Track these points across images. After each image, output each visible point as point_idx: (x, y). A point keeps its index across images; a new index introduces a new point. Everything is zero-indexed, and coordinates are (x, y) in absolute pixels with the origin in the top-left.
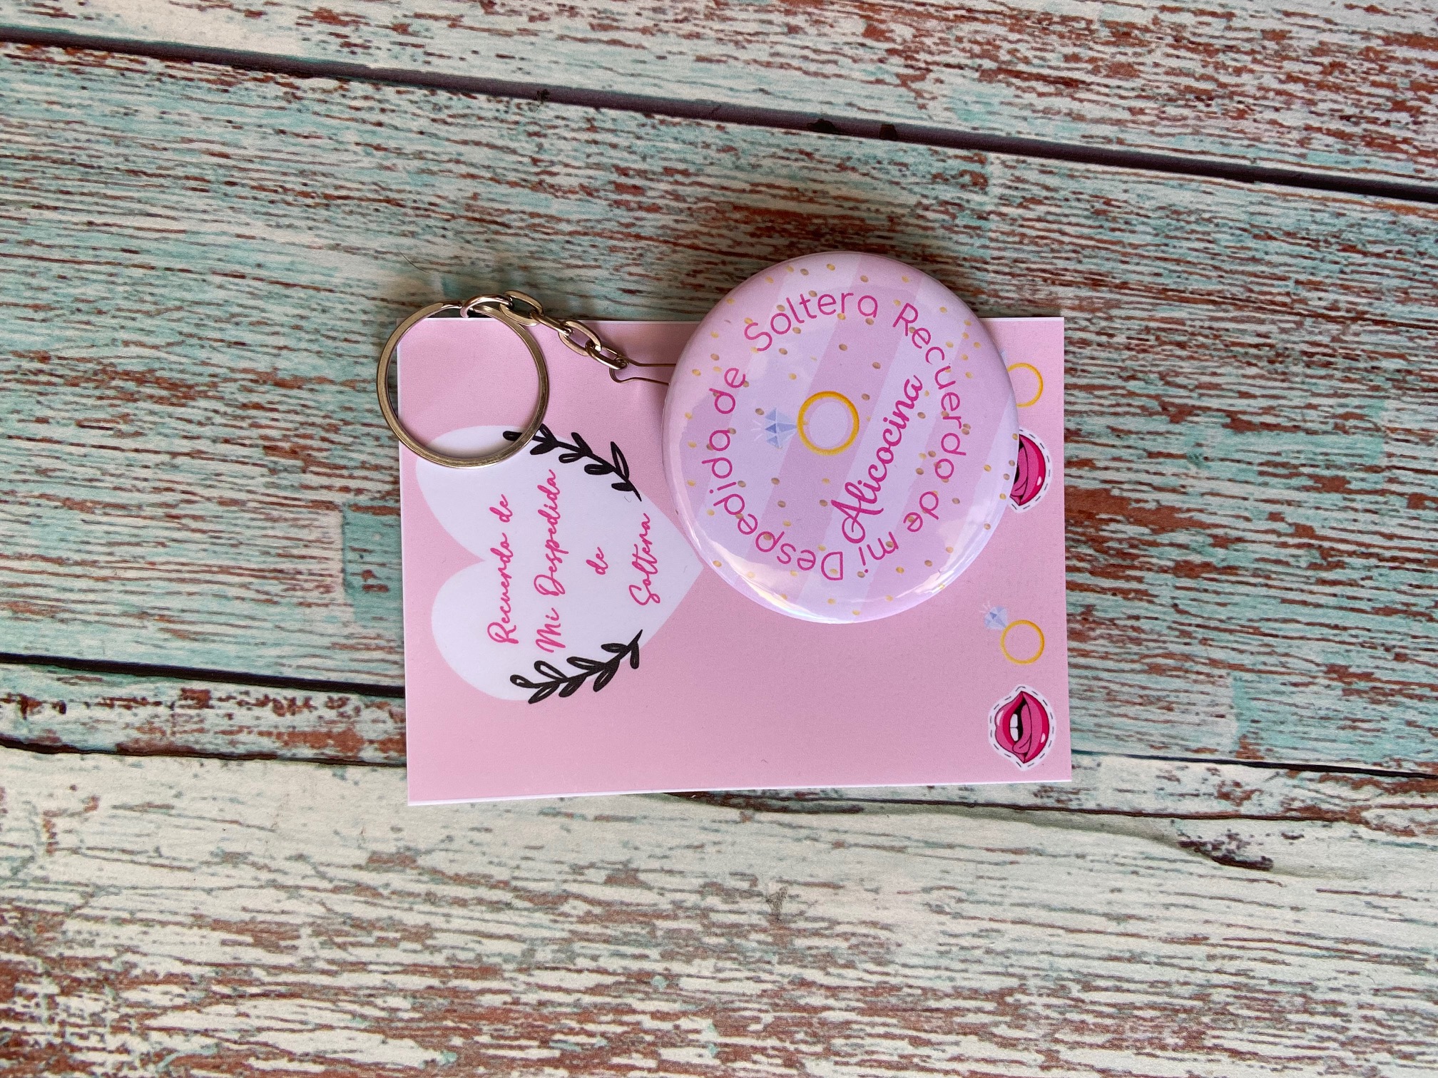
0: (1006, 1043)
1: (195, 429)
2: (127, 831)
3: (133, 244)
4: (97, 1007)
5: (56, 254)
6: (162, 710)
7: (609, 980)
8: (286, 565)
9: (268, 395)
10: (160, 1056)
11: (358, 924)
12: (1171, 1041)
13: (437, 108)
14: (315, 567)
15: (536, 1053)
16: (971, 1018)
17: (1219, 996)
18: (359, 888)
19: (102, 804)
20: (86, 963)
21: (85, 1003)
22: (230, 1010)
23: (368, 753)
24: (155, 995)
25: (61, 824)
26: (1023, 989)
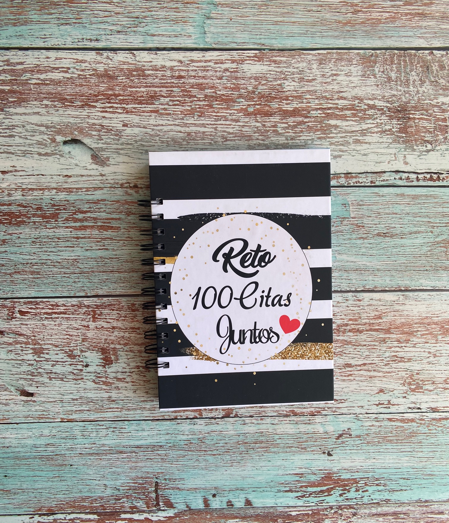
0: (224, 131)
1: (376, 229)
2: (383, 158)
3: (388, 259)
4: (386, 127)
5: (401, 256)
6: (378, 180)
7: (298, 138)
8: (359, 207)
9: (364, 236)
10: (374, 119)
11: (342, 145)
12: (193, 134)
13: (340, 288)
14: (354, 207)
15: (310, 124)
16: (232, 136)
17: (185, 143)
18: (343, 151)
19: (387, 163)
20: (388, 135)
21: (388, 127)
22: (363, 128)
23: (343, 175)
24: (376, 130)
25: (394, 159)
26: (222, 142)
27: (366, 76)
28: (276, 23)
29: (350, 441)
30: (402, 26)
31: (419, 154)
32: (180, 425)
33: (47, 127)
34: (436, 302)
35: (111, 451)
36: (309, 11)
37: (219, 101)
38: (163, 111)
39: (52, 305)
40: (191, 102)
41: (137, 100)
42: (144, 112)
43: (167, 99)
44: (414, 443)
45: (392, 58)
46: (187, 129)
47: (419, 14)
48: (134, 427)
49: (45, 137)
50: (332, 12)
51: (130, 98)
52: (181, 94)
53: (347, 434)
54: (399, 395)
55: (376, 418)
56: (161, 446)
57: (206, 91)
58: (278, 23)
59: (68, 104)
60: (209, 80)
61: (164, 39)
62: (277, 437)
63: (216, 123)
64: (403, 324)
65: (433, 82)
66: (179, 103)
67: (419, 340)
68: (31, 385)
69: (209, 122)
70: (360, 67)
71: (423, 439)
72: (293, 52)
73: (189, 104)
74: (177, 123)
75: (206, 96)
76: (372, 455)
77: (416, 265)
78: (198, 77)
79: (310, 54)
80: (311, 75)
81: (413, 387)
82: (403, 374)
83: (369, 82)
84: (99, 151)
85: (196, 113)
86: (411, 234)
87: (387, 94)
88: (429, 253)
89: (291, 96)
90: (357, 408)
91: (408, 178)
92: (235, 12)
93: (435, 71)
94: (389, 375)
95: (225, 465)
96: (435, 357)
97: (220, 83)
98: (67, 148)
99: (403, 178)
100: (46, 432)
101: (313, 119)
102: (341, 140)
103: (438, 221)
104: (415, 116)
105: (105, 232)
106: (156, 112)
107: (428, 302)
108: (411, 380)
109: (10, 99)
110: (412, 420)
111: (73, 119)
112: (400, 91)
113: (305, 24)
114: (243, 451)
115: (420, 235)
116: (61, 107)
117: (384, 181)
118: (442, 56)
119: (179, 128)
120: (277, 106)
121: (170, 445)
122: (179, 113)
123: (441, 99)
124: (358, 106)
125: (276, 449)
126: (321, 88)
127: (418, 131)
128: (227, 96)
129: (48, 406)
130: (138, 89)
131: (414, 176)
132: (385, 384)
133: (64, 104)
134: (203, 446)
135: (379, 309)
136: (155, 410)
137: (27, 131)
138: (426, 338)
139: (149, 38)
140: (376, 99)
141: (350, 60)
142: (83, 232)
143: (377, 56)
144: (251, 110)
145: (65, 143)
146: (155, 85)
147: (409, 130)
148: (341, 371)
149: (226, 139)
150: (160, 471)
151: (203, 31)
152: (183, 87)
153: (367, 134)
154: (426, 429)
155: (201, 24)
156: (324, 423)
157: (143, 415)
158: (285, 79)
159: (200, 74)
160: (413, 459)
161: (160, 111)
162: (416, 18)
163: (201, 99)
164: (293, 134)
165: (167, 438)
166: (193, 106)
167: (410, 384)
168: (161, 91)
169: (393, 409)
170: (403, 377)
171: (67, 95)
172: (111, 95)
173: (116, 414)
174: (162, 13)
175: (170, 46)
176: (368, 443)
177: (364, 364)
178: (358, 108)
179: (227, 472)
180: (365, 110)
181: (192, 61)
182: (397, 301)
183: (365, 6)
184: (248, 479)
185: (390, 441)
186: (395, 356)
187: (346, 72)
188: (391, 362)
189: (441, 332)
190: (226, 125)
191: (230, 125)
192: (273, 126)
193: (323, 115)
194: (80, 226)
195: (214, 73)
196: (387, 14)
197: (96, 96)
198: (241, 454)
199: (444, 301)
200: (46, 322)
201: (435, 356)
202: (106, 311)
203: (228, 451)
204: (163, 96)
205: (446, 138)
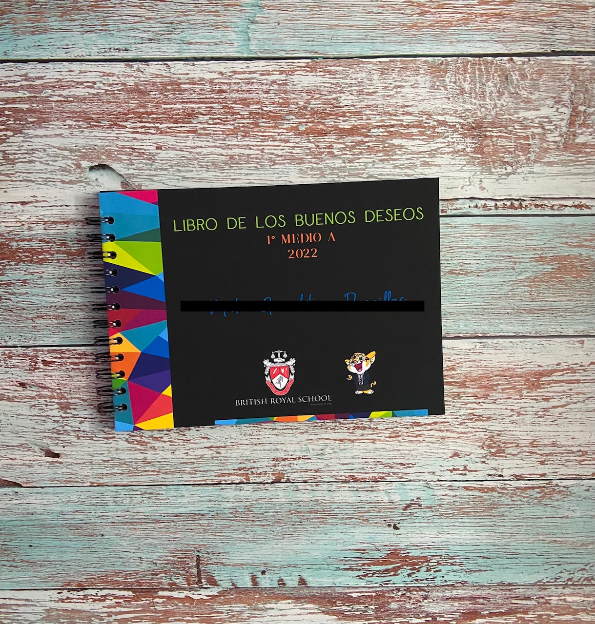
27: (436, 87)
28: (331, 27)
29: (420, 513)
30: (477, 29)
31: (497, 177)
32: (225, 490)
33: (71, 151)
34: (520, 350)
35: (146, 520)
36: (369, 13)
37: (266, 118)
38: (202, 132)
39: (79, 354)
40: (234, 120)
41: (172, 118)
42: (180, 132)
43: (207, 117)
44: (495, 516)
45: (465, 67)
46: (230, 152)
47: (496, 14)
48: (173, 493)
49: (69, 162)
50: (395, 13)
51: (165, 116)
52: (222, 111)
53: (416, 504)
54: (477, 460)
55: (449, 486)
56: (203, 515)
57: (251, 107)
58: (334, 27)
59: (95, 124)
60: (254, 94)
61: (203, 47)
62: (335, 506)
63: (262, 144)
64: (481, 377)
65: (513, 93)
66: (219, 121)
67: (500, 395)
68: (57, 444)
69: (254, 143)
70: (428, 77)
71: (506, 511)
72: (351, 60)
73: (232, 122)
74: (218, 145)
75: (251, 113)
76: (446, 529)
77: (495, 307)
78: (241, 91)
79: (371, 63)
80: (371, 87)
81: (493, 450)
82: (482, 434)
83: (438, 95)
84: (130, 178)
85: (239, 133)
86: (488, 271)
87: (459, 109)
88: (510, 293)
89: (349, 112)
90: (427, 474)
91: (485, 206)
92: (283, 14)
93: (515, 81)
94: (465, 435)
95: (276, 537)
96: (519, 416)
97: (266, 98)
98: (93, 175)
99: (479, 205)
100: (74, 498)
101: (374, 139)
102: (406, 162)
103: (521, 256)
104: (492, 134)
106: (195, 132)
107: (510, 351)
108: (492, 443)
109: (29, 119)
110: (493, 489)
111: (100, 141)
112: (475, 104)
113: (364, 27)
114: (296, 522)
115: (500, 272)
116: (87, 128)
117: (456, 209)
118: (524, 63)
119: (220, 151)
120: (332, 123)
121: (213, 513)
122: (221, 133)
123: (523, 114)
124: (426, 123)
125: (333, 521)
126: (383, 102)
127: (496, 152)
128: (274, 113)
129: (76, 468)
130: (173, 106)
131: (493, 203)
132: (460, 446)
133: (90, 124)
134: (251, 515)
135: (452, 358)
136: (196, 474)
137: (48, 155)
138: (508, 393)
139: (185, 46)
140: (446, 114)
141: (416, 70)
143: (447, 64)
144: (302, 128)
145: (92, 168)
146: (193, 100)
147: (485, 150)
148: (407, 430)
149: (274, 162)
150: (201, 543)
151: (246, 38)
152: (225, 103)
153: (437, 156)
154: (510, 500)
155: (245, 29)
156: (388, 491)
157: (182, 479)
158: (341, 92)
159: (244, 88)
160: (494, 534)
161: (199, 132)
162: (493, 19)
163: (245, 116)
164: (350, 156)
165: (210, 506)
166: (236, 125)
167: (490, 446)
168: (199, 108)
169: (470, 476)
170: (481, 439)
171: (93, 114)
172: (143, 113)
173: (153, 478)
174: (200, 18)
175: (209, 55)
176: (441, 515)
177: (435, 423)
178: (426, 125)
179: (277, 546)
180: (434, 127)
181: (235, 72)
182: (473, 349)
183: (433, 6)
184: (301, 554)
185: (467, 514)
186: (472, 413)
187: (412, 83)
188: (467, 421)
189: (525, 386)
190: (274, 146)
191: (279, 146)
192: (329, 147)
193: (386, 134)
195: (260, 87)
196: (459, 15)
197: (125, 114)
198: (293, 525)
199: (528, 349)
200: (72, 374)
203: (278, 522)
204: (202, 114)
205: (528, 159)
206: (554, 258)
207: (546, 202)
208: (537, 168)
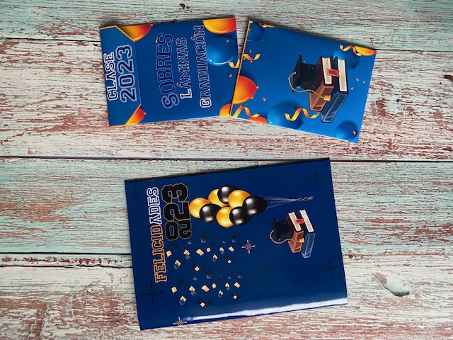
5: (115, 191)
13: (172, 163)
25: (122, 279)
31: (99, 283)
33: (422, 306)
34: (81, 148)
37: (277, 329)
40: (301, 328)
41: (347, 330)
42: (342, 320)
43: (321, 330)
44: (100, 11)
49: (423, 298)
51: (352, 331)
52: (310, 335)
56: (337, 24)
59: (404, 326)
66: (312, 327)
67: (96, 112)
68: (446, 86)
71: (91, 15)
73: (303, 326)
75: (288, 333)
77: (100, 183)
84: (380, 286)
86: (106, 211)
87: (129, 335)
88: (89, 193)
89: (214, 333)
91: (109, 262)
98: (406, 289)
99: (113, 262)
103: (80, 222)
104: (103, 316)
105: (378, 217)
106: (331, 320)
107: (89, 147)
111: (400, 314)
115: (97, 210)
116: (409, 323)
122: (311, 319)
123: (79, 331)
128: (271, 333)
131: (103, 264)
133: (407, 326)
135: (135, 143)
137: (438, 303)
138: (90, 114)
142: (396, 218)
145: (408, 294)
147: (108, 304)
161: (327, 320)
163: (293, 331)
166: (300, 324)
168: (327, 337)
171: (404, 333)
172: (368, 333)
182: (118, 150)
189: (76, 118)
194: (398, 222)
197: (381, 333)
198: (266, 12)
199: (73, 148)
201: (81, 96)
202: (380, 148)
204: (325, 333)
205: (75, 297)
206: (53, 219)
207: (60, 264)
208: (67, 290)
